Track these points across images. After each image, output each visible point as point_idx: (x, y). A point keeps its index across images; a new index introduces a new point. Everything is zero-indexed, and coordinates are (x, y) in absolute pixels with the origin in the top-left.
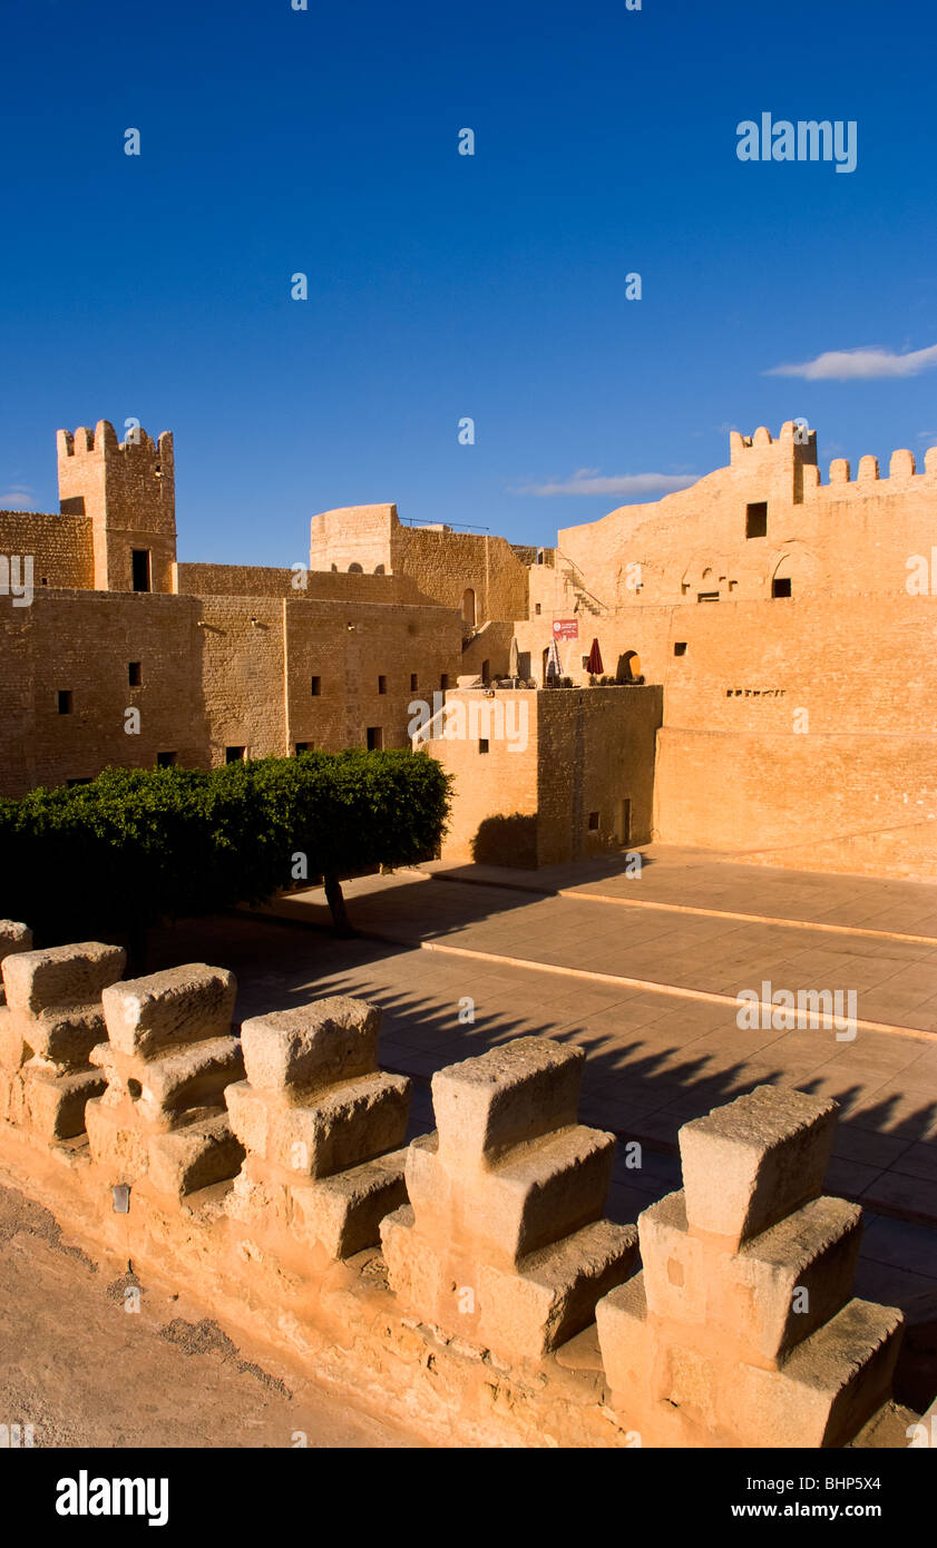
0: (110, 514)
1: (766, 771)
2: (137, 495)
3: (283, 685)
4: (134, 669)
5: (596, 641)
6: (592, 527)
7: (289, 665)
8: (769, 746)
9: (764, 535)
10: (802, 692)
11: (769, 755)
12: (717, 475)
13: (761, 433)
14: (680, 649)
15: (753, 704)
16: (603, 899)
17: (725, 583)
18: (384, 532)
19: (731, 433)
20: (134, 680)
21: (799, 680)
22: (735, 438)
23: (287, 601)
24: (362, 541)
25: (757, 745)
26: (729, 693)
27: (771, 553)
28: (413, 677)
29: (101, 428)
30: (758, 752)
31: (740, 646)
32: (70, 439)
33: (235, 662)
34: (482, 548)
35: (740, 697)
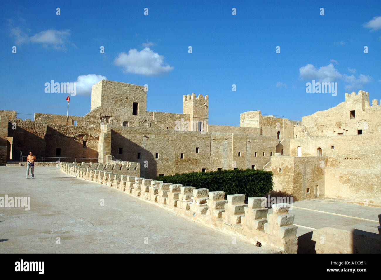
0: (194, 113)
1: (355, 179)
2: (200, 109)
3: (232, 154)
4: (197, 149)
6: (310, 116)
7: (233, 149)
8: (356, 173)
9: (355, 118)
10: (365, 159)
11: (356, 175)
12: (342, 104)
13: (353, 93)
14: (333, 147)
15: (351, 162)
16: (309, 209)
17: (345, 130)
18: (257, 118)
20: (197, 152)
21: (364, 156)
22: (346, 94)
23: (233, 134)
24: (252, 119)
26: (345, 158)
27: (357, 123)
28: (264, 153)
29: (193, 95)
30: (353, 174)
31: (348, 147)
32: (186, 97)
33: (220, 148)
34: (282, 121)
35: (348, 160)
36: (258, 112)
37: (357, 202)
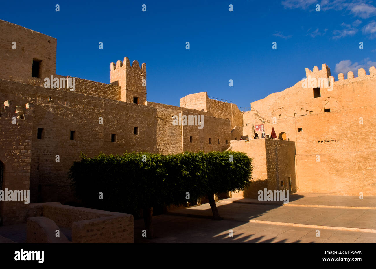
0: (127, 85)
1: (336, 165)
2: (135, 80)
3: (181, 138)
4: (136, 128)
5: (273, 129)
6: (262, 101)
7: (183, 132)
8: (336, 157)
9: (320, 96)
10: (345, 140)
11: (336, 160)
13: (315, 68)
14: (300, 130)
15: (328, 145)
16: (302, 205)
17: (308, 112)
18: (204, 99)
19: (306, 69)
20: (136, 133)
21: (343, 136)
22: (307, 70)
23: (183, 111)
24: (197, 103)
25: (331, 157)
26: (319, 142)
27: (323, 101)
28: (218, 139)
29: (125, 59)
30: (332, 160)
31: (321, 127)
32: (115, 65)
33: (167, 130)
34: (230, 107)
35: (322, 143)
36: (204, 93)
37: (348, 193)
